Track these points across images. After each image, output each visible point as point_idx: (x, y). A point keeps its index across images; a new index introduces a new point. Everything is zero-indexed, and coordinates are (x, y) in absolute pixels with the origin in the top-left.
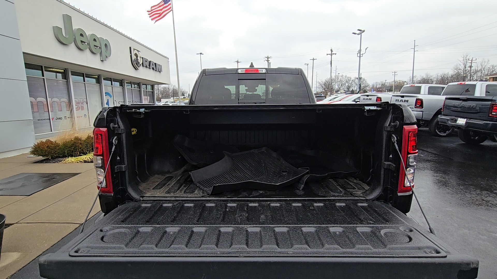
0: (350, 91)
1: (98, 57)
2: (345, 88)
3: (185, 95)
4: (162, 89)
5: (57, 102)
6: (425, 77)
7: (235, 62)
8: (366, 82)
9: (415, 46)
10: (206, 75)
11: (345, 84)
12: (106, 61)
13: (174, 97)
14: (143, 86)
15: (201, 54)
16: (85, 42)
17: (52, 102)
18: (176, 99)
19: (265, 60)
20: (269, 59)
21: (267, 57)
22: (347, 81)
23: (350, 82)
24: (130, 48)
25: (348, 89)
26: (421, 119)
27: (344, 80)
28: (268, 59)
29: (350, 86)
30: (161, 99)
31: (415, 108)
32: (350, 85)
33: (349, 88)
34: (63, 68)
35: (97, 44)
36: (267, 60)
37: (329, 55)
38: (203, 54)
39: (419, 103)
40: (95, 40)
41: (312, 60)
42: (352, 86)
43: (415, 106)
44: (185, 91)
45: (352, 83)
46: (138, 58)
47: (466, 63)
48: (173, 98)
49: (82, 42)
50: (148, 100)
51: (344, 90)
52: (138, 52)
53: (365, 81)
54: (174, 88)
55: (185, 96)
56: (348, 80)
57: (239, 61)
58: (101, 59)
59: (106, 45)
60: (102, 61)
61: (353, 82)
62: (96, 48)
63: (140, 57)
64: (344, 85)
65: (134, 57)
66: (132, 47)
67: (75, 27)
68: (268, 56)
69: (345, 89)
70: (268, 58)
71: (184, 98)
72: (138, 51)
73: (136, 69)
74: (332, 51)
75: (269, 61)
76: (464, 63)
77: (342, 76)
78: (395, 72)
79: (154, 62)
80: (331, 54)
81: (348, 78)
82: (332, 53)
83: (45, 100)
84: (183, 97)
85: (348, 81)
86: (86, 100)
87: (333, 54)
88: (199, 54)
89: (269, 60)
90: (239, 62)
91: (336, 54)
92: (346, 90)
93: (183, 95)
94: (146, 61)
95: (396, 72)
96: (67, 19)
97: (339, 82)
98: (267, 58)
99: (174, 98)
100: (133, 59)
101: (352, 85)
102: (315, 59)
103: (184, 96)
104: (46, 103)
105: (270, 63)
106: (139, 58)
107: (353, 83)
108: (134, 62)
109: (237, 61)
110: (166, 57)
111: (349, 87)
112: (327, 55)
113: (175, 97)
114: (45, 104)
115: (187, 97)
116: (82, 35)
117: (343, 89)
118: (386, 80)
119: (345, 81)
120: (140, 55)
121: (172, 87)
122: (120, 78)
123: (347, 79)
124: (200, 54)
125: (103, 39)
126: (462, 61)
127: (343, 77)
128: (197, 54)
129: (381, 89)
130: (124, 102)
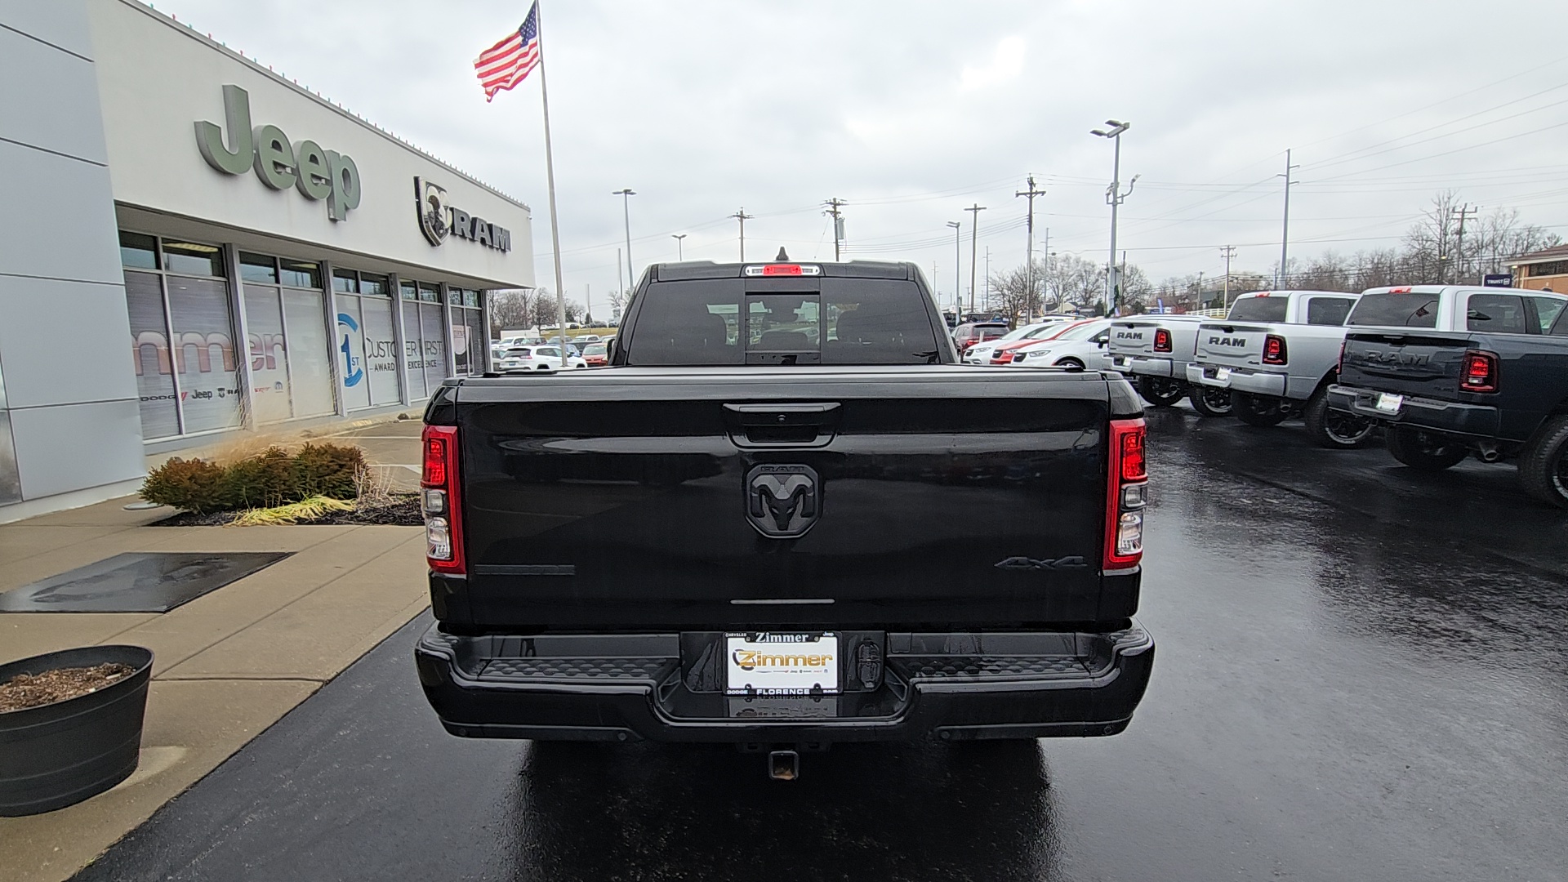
0: (1092, 307)
1: (321, 210)
2: (1076, 298)
3: (575, 318)
4: (505, 301)
5: (197, 346)
6: (1322, 262)
7: (734, 216)
8: (1140, 276)
9: (1288, 168)
10: (658, 281)
11: (1076, 284)
12: (345, 220)
13: (540, 324)
14: (453, 292)
15: (626, 192)
16: (284, 167)
17: (183, 346)
18: (548, 332)
19: (827, 211)
20: (839, 209)
21: (832, 201)
22: (1081, 276)
23: (1092, 278)
24: (416, 180)
25: (1086, 300)
26: (1281, 395)
27: (1071, 273)
28: (835, 208)
29: (1091, 292)
30: (502, 332)
31: (1264, 362)
32: (1090, 287)
33: (1090, 297)
34: (216, 243)
35: (320, 170)
36: (833, 210)
37: (1024, 196)
38: (632, 194)
39: (1275, 348)
40: (313, 159)
41: (971, 209)
42: (1097, 291)
43: (1264, 357)
44: (579, 306)
45: (1097, 280)
46: (439, 210)
47: (1447, 220)
48: (539, 329)
49: (276, 164)
50: (465, 337)
51: (1074, 304)
52: (439, 192)
53: (1137, 276)
54: (541, 296)
55: (575, 322)
56: (1085, 271)
57: (745, 214)
58: (332, 217)
59: (346, 174)
60: (334, 221)
61: (1102, 278)
62: (316, 184)
63: (446, 208)
64: (1074, 288)
65: (427, 208)
66: (420, 179)
67: (258, 121)
68: (835, 199)
69: (1076, 301)
70: (835, 205)
71: (573, 327)
72: (440, 189)
73: (432, 245)
74: (1031, 184)
75: (840, 213)
76: (1441, 221)
77: (1064, 261)
78: (1229, 249)
79: (485, 222)
80: (1031, 194)
81: (1085, 264)
82: (1034, 191)
83: (163, 339)
84: (568, 325)
85: (1084, 274)
86: (281, 337)
87: (1037, 193)
88: (620, 193)
89: (838, 210)
90: (745, 218)
91: (1043, 193)
92: (1079, 303)
93: (570, 318)
94: (463, 219)
95: (1233, 249)
96: (236, 100)
97: (1057, 280)
98: (831, 203)
99: (542, 328)
100: (425, 212)
101: (1098, 287)
102: (979, 209)
103: (572, 320)
104: (164, 348)
105: (842, 221)
106: (442, 210)
107: (1101, 280)
108: (426, 222)
109: (739, 214)
110: (521, 206)
111: (1089, 294)
112: (1018, 195)
113: (544, 324)
114: (162, 351)
115: (582, 326)
116: (276, 145)
117: (1071, 299)
118: (1201, 273)
119: (1074, 276)
120: (443, 200)
121: (536, 293)
122: (384, 270)
123: (1083, 270)
124: (623, 194)
125: (339, 154)
126: (1433, 216)
127: (1069, 263)
128: (615, 193)
129: (1187, 301)
130: (396, 343)
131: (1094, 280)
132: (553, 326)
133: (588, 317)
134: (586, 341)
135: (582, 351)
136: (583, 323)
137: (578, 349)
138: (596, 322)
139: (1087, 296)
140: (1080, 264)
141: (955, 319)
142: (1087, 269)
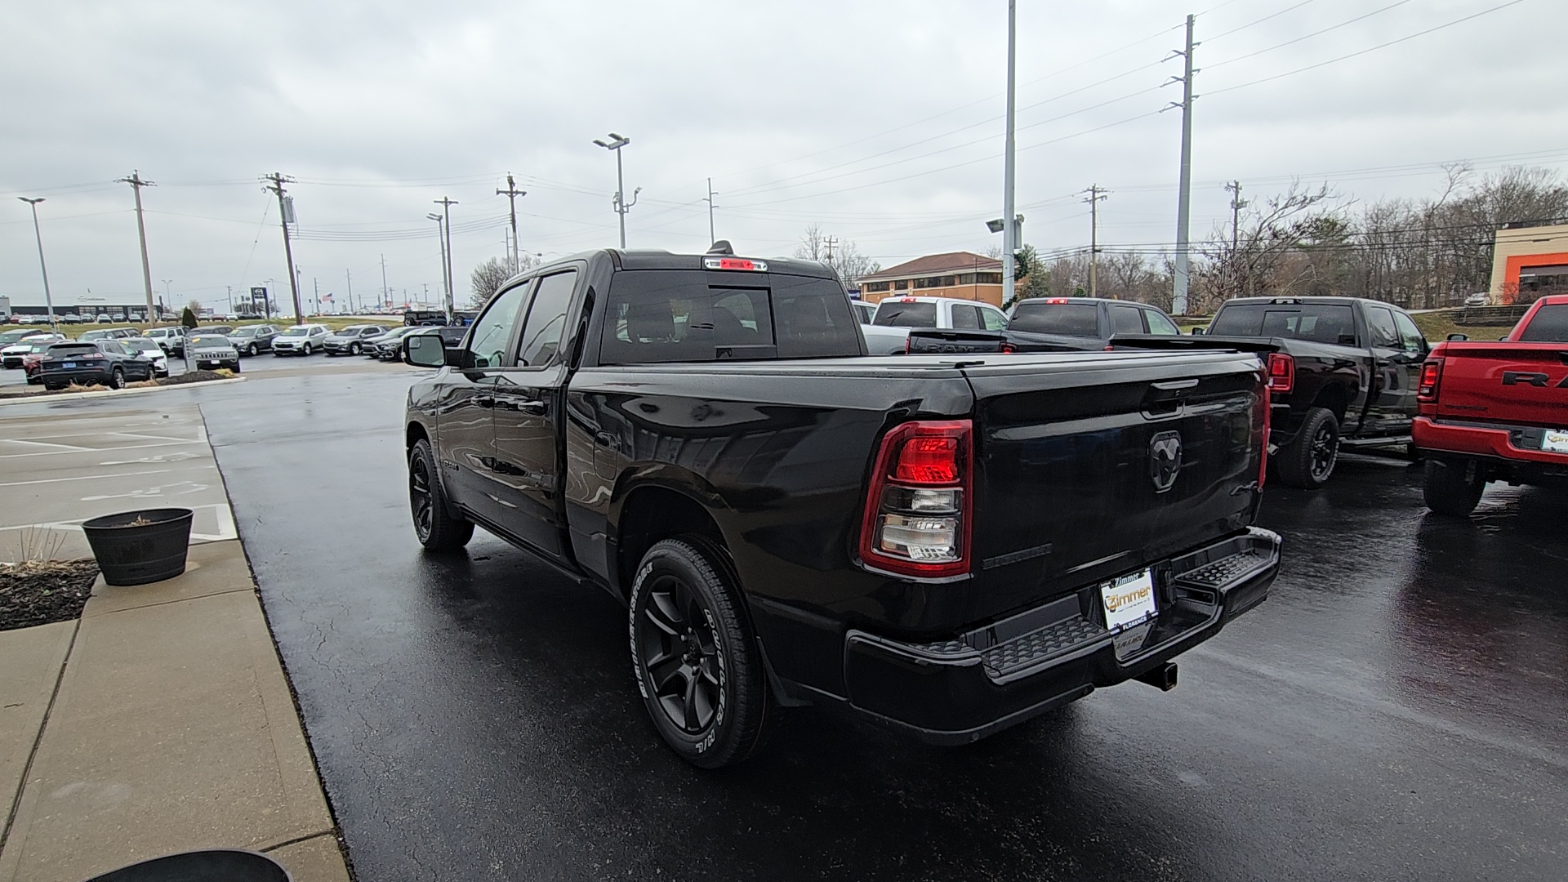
7: (124, 180)
9: (711, 194)
19: (268, 187)
20: (283, 186)
21: (274, 176)
28: (278, 184)
36: (276, 187)
37: (504, 194)
41: (441, 202)
57: (140, 179)
68: (277, 175)
70: (279, 181)
74: (511, 183)
75: (286, 191)
76: (813, 248)
80: (512, 194)
82: (514, 190)
87: (517, 193)
89: (282, 188)
90: (142, 184)
91: (524, 194)
98: (272, 178)
102: (451, 202)
105: (290, 200)
112: (498, 192)
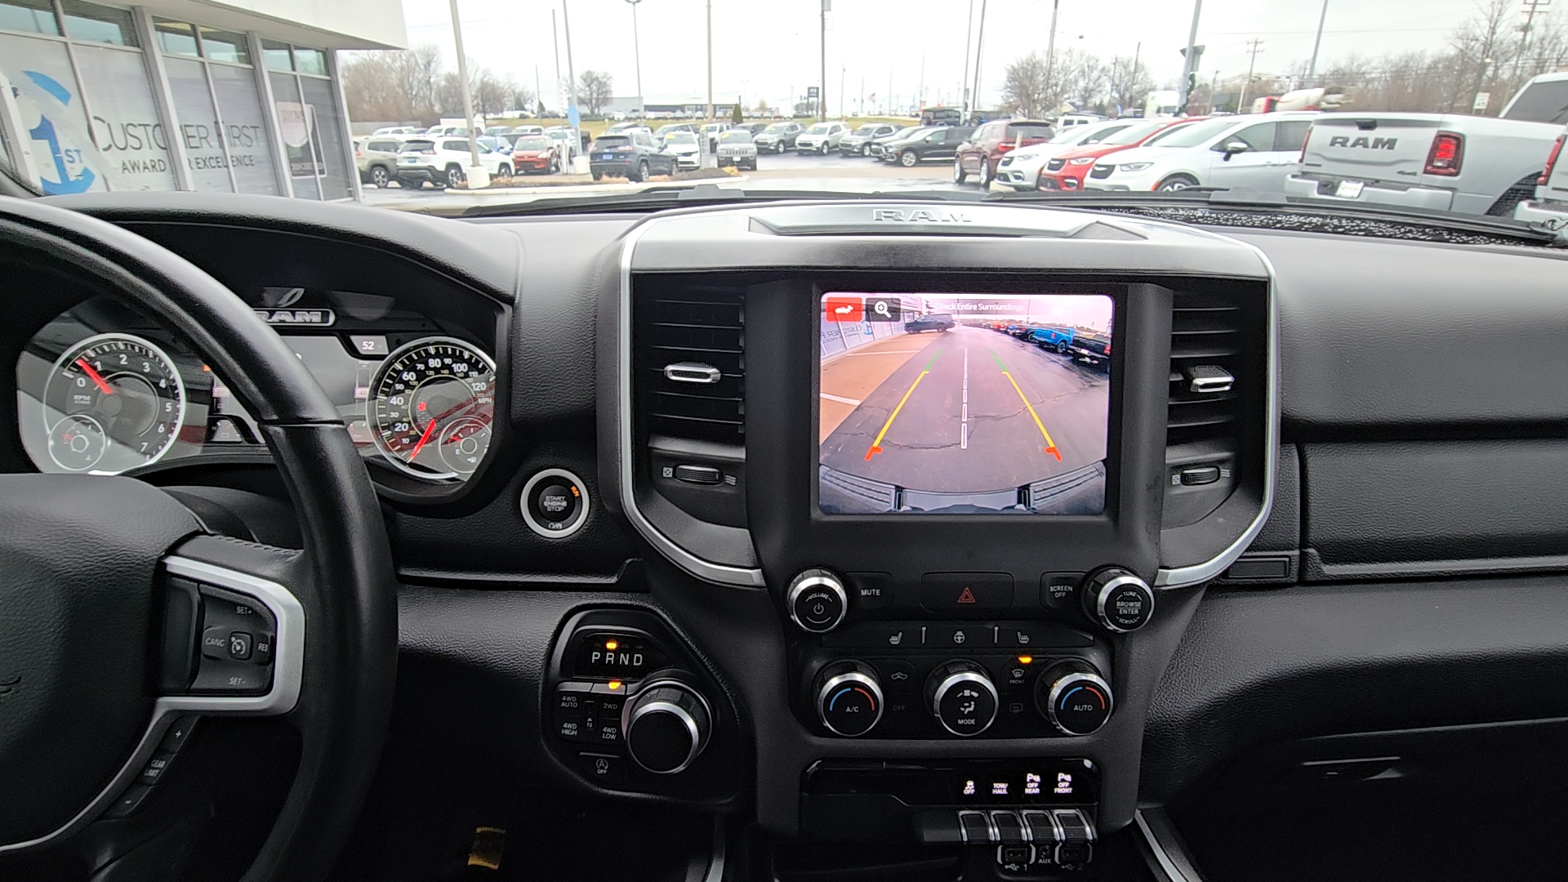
0: (1090, 109)
2: (1074, 97)
3: (526, 106)
4: (443, 83)
6: (1343, 63)
13: (485, 112)
18: (495, 122)
22: (1083, 72)
23: (1095, 74)
25: (1085, 99)
27: (1072, 69)
29: (1092, 90)
30: (442, 120)
32: (1091, 85)
42: (1098, 89)
44: (528, 92)
45: (1100, 77)
47: (1499, 15)
48: (485, 118)
50: (304, 120)
51: (1073, 104)
53: (1143, 73)
54: (486, 79)
56: (1089, 66)
61: (1105, 75)
64: (1074, 87)
69: (1074, 100)
71: (523, 117)
76: (1492, 16)
77: (1067, 53)
78: (1256, 43)
81: (1089, 59)
84: (517, 114)
85: (1086, 69)
93: (520, 106)
95: (1261, 43)
99: (488, 117)
101: (1099, 86)
103: (523, 109)
107: (1104, 78)
111: (1090, 93)
113: (491, 112)
115: (533, 116)
118: (1217, 72)
119: (1076, 72)
121: (479, 76)
123: (1086, 65)
126: (1485, 10)
127: (1071, 56)
129: (1197, 104)
130: (162, 125)
131: (1096, 77)
132: (500, 116)
133: (541, 106)
134: (528, 132)
135: (513, 145)
136: (536, 112)
137: (511, 143)
138: (549, 113)
139: (1087, 96)
140: (1084, 57)
141: (959, 117)
142: (1091, 64)
